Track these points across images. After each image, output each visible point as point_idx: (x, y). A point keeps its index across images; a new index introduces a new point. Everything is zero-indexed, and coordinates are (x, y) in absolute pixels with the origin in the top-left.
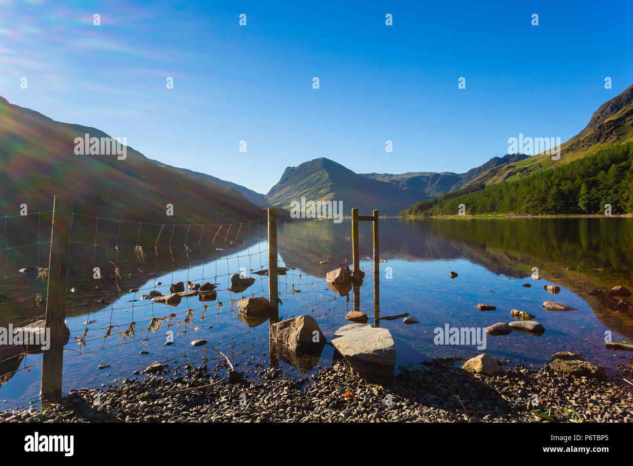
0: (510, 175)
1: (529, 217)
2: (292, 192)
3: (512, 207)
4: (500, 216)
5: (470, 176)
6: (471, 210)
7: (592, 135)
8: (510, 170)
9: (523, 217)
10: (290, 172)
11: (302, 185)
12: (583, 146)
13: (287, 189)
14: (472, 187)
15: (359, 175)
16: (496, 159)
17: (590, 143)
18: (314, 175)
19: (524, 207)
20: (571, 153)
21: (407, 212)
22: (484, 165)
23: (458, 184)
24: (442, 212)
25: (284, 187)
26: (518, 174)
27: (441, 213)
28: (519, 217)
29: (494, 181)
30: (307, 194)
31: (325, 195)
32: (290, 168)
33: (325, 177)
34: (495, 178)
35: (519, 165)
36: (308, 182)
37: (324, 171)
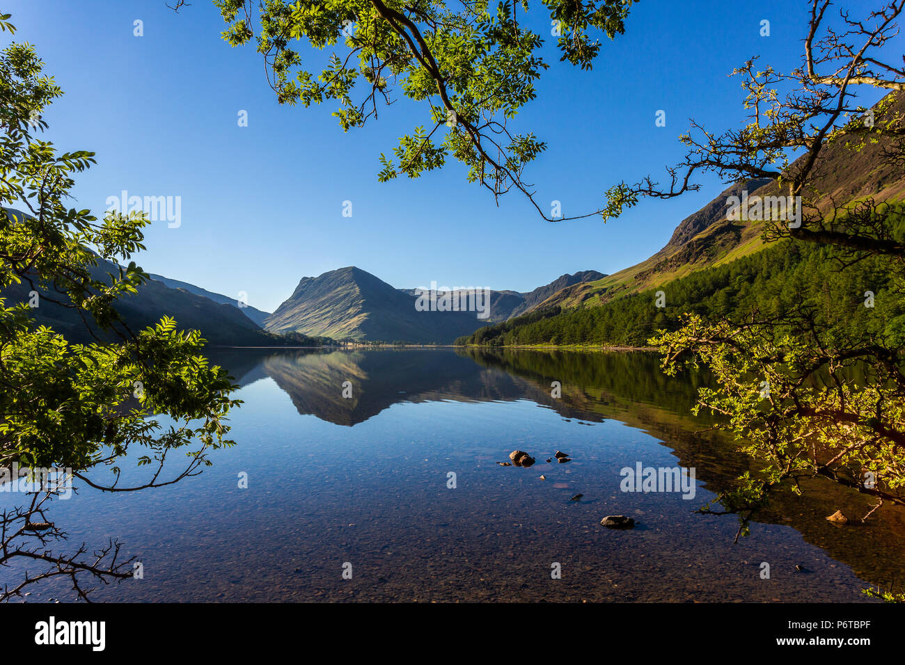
0: (586, 297)
1: (631, 349)
2: (310, 310)
3: (609, 336)
4: (594, 348)
5: (536, 296)
6: (556, 340)
7: (680, 254)
8: (587, 291)
9: (623, 348)
10: (306, 282)
11: (324, 301)
12: (671, 266)
13: (302, 307)
14: (546, 310)
15: (399, 291)
16: (567, 276)
17: (679, 263)
18: (339, 289)
19: (625, 337)
20: (658, 274)
21: (469, 341)
22: (552, 283)
23: (522, 306)
24: (518, 341)
25: (299, 303)
26: (597, 296)
27: (516, 343)
28: (619, 348)
29: (568, 304)
30: (329, 314)
31: (355, 316)
32: (307, 278)
33: (355, 292)
34: (569, 299)
35: (597, 285)
36: (332, 298)
37: (354, 284)
